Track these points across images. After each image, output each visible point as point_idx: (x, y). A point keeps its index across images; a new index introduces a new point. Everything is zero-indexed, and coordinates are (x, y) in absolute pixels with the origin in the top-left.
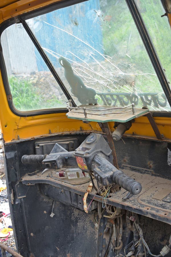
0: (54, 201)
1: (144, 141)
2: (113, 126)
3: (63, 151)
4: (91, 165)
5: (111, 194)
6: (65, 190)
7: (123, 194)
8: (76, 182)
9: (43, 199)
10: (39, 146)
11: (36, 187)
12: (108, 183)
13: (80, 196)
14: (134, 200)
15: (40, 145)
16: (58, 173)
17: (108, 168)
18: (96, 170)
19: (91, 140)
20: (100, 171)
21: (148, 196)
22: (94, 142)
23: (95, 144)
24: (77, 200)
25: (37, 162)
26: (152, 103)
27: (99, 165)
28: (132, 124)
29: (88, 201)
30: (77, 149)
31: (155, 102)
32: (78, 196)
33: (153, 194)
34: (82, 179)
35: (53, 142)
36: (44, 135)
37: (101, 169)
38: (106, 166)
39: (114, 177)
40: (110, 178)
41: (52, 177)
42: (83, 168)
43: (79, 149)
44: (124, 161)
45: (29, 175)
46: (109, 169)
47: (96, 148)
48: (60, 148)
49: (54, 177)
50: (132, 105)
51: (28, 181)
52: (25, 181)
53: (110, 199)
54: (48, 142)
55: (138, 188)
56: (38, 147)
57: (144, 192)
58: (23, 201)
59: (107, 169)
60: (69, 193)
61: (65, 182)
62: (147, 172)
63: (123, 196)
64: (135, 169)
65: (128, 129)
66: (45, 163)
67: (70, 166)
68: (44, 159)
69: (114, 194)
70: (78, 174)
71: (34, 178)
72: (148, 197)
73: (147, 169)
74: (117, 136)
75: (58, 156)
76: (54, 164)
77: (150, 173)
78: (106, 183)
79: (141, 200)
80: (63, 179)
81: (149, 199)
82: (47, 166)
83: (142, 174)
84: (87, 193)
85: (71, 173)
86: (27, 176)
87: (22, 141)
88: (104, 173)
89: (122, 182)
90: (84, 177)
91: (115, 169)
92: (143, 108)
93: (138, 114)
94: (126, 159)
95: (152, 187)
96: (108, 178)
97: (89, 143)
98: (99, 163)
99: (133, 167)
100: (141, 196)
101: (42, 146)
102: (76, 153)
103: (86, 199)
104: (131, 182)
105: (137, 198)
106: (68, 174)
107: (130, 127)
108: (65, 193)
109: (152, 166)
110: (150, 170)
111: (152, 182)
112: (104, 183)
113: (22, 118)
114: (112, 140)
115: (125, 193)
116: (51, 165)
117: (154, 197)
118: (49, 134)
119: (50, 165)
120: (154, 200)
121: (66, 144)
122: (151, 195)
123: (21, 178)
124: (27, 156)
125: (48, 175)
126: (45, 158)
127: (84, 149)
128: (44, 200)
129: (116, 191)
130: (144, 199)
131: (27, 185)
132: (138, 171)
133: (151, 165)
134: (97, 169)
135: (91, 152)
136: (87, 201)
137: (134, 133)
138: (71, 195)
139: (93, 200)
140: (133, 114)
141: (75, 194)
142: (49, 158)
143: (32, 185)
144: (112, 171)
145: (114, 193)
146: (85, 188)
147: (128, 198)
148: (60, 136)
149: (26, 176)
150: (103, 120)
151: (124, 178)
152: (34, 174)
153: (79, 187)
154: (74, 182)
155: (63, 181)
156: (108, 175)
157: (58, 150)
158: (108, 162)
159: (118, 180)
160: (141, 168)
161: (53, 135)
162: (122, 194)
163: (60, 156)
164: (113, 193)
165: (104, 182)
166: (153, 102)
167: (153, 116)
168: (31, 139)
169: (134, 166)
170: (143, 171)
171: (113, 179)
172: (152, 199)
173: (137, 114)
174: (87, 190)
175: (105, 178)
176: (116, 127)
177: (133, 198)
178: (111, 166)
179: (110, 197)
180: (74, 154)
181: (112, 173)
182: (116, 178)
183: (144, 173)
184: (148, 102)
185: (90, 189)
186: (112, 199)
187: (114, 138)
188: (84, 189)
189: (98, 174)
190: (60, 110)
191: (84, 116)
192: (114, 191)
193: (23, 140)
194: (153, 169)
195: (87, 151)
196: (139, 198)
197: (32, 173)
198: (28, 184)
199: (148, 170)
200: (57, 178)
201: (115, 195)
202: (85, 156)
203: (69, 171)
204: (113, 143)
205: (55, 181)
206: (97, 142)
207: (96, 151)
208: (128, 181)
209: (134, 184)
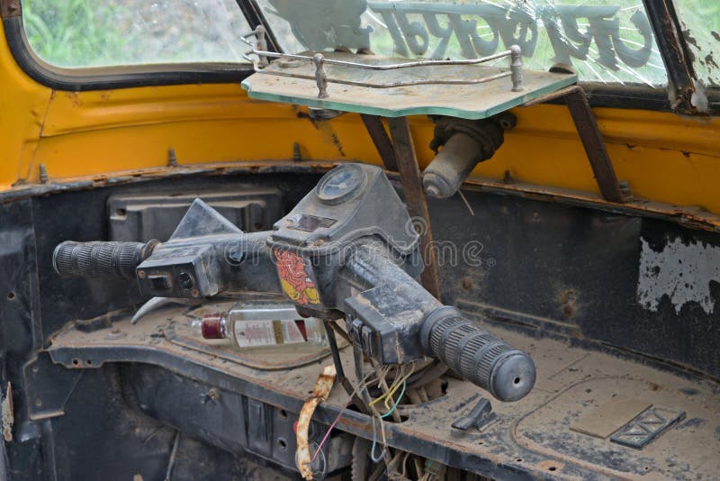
0: (174, 437)
1: (548, 205)
2: (429, 142)
3: (223, 229)
4: (334, 287)
5: (408, 410)
6: (221, 389)
7: (457, 409)
8: (270, 361)
9: (134, 428)
10: (123, 212)
11: (104, 379)
12: (400, 354)
13: (284, 413)
14: (499, 435)
15: (129, 208)
16: (200, 324)
17: (405, 297)
18: (356, 303)
19: (338, 188)
20: (373, 307)
21: (557, 419)
22: (349, 195)
23: (353, 205)
24: (269, 432)
25: (117, 268)
26: (593, 50)
27: (370, 285)
28: (506, 136)
29: (315, 433)
30: (282, 224)
31: (602, 47)
32: (277, 415)
33: (577, 415)
34: (295, 347)
35: (183, 201)
36: (146, 170)
37: (377, 299)
38: (395, 290)
39: (425, 332)
40: (410, 337)
41: (173, 338)
42: (300, 298)
43: (289, 223)
44: (464, 285)
45: (81, 328)
46: (409, 300)
47: (357, 220)
48: (210, 218)
49: (181, 340)
50: (509, 52)
51: (76, 350)
52: (65, 350)
53: (402, 427)
54: (161, 198)
55: (521, 376)
56: (122, 218)
57: (540, 407)
58: (51, 429)
59: (400, 300)
60: (238, 400)
61: (226, 360)
62: (552, 332)
63: (455, 418)
64: (506, 320)
65: (486, 155)
66: (147, 274)
67: (250, 290)
68: (145, 259)
69: (421, 410)
70: (278, 329)
71: (100, 339)
72: (555, 423)
73: (552, 321)
74: (443, 178)
75: (204, 249)
76: (185, 277)
77: (566, 335)
78: (393, 353)
79: (526, 435)
80: (218, 347)
81: (557, 433)
82: (159, 287)
83: (531, 340)
84: (314, 402)
85: (252, 324)
86: (71, 332)
87: (58, 188)
88: (389, 315)
89: (460, 352)
90: (302, 340)
91: (430, 303)
92: (553, 70)
93: (533, 90)
94: (472, 281)
95: (570, 388)
96: (401, 335)
97: (330, 201)
98: (369, 277)
99: (497, 312)
100: (526, 419)
101: (139, 214)
102: (275, 238)
103: (307, 424)
104: (496, 352)
105: (511, 427)
106: (239, 325)
107: (497, 148)
108: (221, 399)
109: (575, 309)
110: (566, 325)
111: (571, 370)
112: (387, 355)
113: (60, 94)
114: (422, 196)
115: (463, 409)
116: (175, 282)
117: (580, 426)
118: (168, 165)
119: (170, 283)
120: (579, 437)
121: (236, 210)
122: (567, 419)
123: (45, 337)
124: (76, 245)
125: (156, 332)
126: (149, 254)
127: (311, 223)
128: (138, 430)
129: (430, 398)
130: (538, 431)
131: (69, 367)
132: (519, 326)
133: (571, 303)
134: (358, 301)
135: (337, 236)
136: (310, 433)
137: (512, 174)
138: (246, 413)
139: (336, 433)
140: (514, 90)
141: (264, 404)
142: (164, 256)
143: (90, 366)
144: (419, 307)
145: (421, 406)
146: (306, 382)
147: (475, 426)
148: (214, 176)
149: (65, 333)
150: (391, 108)
151: (466, 334)
152: (102, 325)
153: (281, 380)
154: (263, 360)
155: (216, 354)
156: (403, 322)
157: (202, 224)
158: (406, 274)
159: (443, 343)
160: (529, 316)
161: (184, 171)
162: (450, 411)
163: (210, 249)
164: (417, 407)
165: (385, 349)
166: (595, 46)
167: (592, 106)
168: (95, 184)
169: (502, 306)
170: (539, 328)
171: (424, 341)
172: (571, 433)
173: (527, 89)
174: (311, 392)
175: (391, 334)
176: (438, 146)
177: (493, 426)
178: (414, 288)
179: (404, 419)
180: (270, 240)
181: (419, 314)
182: (436, 337)
183: (542, 335)
184: (575, 45)
185: (324, 387)
186: (411, 428)
187: (430, 188)
188: (300, 388)
189: (361, 318)
190: (214, 70)
191: (316, 92)
192: (421, 397)
193: (62, 184)
194: (577, 320)
195: (320, 230)
196: (520, 427)
197: (90, 321)
198: (76, 362)
199: (559, 323)
200: (193, 342)
201: (423, 413)
202: (311, 247)
203: (242, 317)
204: (426, 208)
205: (187, 352)
206: (362, 195)
207: (357, 231)
208: (484, 346)
209: (508, 357)
